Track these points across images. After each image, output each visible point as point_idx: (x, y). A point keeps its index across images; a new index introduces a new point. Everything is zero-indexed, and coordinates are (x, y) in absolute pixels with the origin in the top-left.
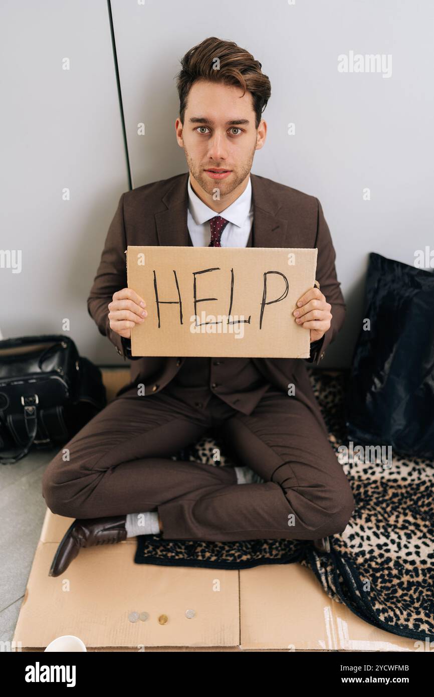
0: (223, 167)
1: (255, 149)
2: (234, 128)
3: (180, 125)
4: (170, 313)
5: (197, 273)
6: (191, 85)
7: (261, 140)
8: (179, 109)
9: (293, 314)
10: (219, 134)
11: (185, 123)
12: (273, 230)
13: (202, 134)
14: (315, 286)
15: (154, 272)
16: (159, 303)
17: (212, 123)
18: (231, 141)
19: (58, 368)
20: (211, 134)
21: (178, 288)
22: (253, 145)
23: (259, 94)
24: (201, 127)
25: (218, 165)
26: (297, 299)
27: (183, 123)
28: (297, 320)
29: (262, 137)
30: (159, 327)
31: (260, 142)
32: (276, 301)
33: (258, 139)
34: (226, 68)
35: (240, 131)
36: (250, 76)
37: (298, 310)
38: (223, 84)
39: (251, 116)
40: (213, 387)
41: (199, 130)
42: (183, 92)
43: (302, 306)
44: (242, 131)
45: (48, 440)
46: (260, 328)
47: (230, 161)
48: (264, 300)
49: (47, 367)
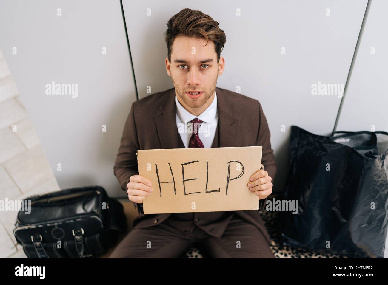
0: (198, 90)
1: (218, 76)
2: (203, 65)
3: (168, 63)
4: (167, 188)
5: (184, 164)
6: (174, 39)
7: (221, 70)
8: (167, 53)
9: (247, 185)
10: (194, 69)
11: (171, 62)
12: (231, 125)
13: (183, 69)
14: (261, 168)
15: (156, 165)
16: (160, 183)
17: (189, 63)
18: (202, 73)
19: (96, 210)
20: (189, 69)
21: (172, 174)
22: (216, 74)
23: (219, 42)
24: (182, 65)
25: (194, 89)
26: (250, 177)
27: (170, 62)
28: (250, 189)
29: (222, 68)
30: (161, 196)
31: (221, 71)
32: (236, 178)
33: (219, 70)
34: (196, 28)
35: (207, 67)
36: (211, 32)
37: (250, 183)
38: (195, 37)
39: (214, 56)
40: (196, 221)
41: (181, 67)
42: (169, 43)
43: (253, 181)
44: (209, 66)
45: (91, 255)
46: (227, 194)
47: (202, 86)
48: (228, 178)
49: (88, 207)
